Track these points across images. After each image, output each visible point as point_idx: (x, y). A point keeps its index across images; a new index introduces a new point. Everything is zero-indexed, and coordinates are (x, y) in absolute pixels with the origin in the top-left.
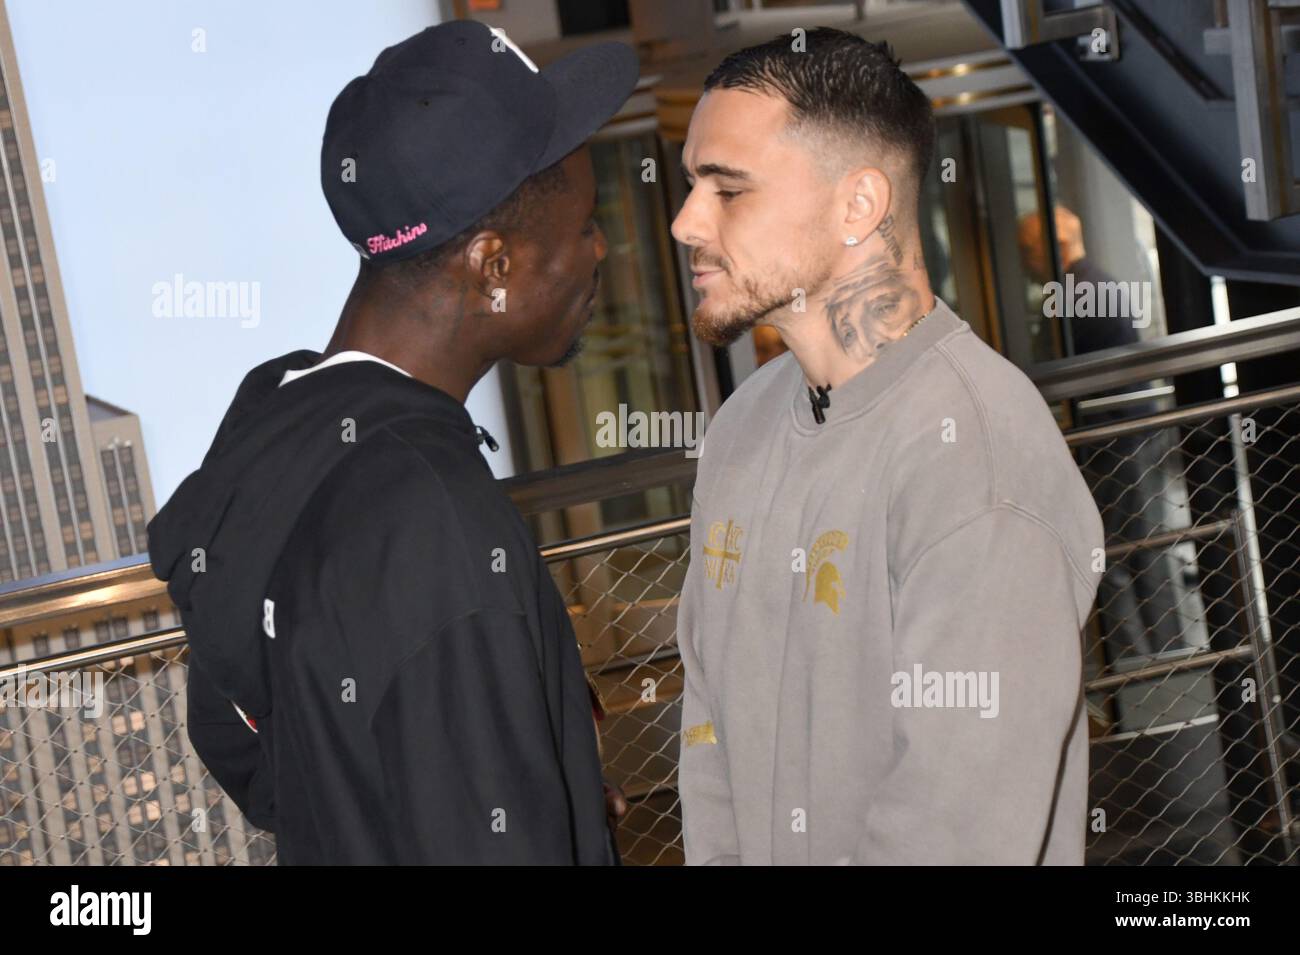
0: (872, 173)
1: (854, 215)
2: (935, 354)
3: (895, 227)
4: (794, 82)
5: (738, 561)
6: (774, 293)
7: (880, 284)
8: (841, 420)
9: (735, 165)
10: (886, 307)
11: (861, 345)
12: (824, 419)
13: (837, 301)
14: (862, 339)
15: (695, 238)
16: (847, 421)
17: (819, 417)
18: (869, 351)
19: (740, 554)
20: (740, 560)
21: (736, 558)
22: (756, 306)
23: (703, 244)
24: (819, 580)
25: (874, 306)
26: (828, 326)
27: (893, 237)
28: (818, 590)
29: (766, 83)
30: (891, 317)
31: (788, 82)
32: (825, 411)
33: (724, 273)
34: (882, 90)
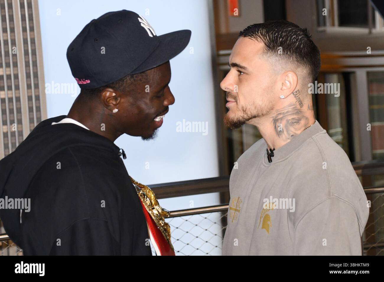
0: (292, 74)
1: (284, 88)
2: (312, 140)
3: (300, 94)
4: (268, 38)
5: (239, 212)
6: (252, 112)
7: (293, 114)
8: (277, 161)
9: (243, 64)
10: (295, 122)
11: (285, 135)
12: (272, 161)
13: (278, 118)
14: (285, 132)
15: (228, 89)
16: (279, 162)
17: (270, 160)
18: (288, 137)
19: (240, 210)
20: (240, 212)
21: (238, 211)
22: (246, 117)
23: (231, 91)
24: (264, 221)
25: (290, 122)
26: (273, 127)
27: (299, 98)
28: (263, 224)
29: (258, 37)
30: (297, 126)
31: (265, 38)
32: (272, 158)
33: (236, 103)
34: (300, 45)
